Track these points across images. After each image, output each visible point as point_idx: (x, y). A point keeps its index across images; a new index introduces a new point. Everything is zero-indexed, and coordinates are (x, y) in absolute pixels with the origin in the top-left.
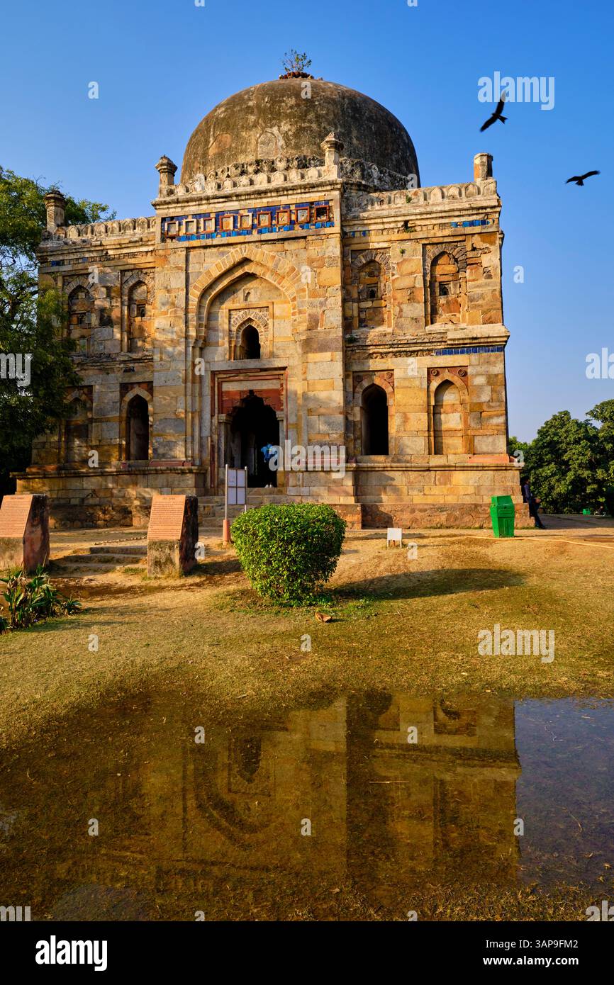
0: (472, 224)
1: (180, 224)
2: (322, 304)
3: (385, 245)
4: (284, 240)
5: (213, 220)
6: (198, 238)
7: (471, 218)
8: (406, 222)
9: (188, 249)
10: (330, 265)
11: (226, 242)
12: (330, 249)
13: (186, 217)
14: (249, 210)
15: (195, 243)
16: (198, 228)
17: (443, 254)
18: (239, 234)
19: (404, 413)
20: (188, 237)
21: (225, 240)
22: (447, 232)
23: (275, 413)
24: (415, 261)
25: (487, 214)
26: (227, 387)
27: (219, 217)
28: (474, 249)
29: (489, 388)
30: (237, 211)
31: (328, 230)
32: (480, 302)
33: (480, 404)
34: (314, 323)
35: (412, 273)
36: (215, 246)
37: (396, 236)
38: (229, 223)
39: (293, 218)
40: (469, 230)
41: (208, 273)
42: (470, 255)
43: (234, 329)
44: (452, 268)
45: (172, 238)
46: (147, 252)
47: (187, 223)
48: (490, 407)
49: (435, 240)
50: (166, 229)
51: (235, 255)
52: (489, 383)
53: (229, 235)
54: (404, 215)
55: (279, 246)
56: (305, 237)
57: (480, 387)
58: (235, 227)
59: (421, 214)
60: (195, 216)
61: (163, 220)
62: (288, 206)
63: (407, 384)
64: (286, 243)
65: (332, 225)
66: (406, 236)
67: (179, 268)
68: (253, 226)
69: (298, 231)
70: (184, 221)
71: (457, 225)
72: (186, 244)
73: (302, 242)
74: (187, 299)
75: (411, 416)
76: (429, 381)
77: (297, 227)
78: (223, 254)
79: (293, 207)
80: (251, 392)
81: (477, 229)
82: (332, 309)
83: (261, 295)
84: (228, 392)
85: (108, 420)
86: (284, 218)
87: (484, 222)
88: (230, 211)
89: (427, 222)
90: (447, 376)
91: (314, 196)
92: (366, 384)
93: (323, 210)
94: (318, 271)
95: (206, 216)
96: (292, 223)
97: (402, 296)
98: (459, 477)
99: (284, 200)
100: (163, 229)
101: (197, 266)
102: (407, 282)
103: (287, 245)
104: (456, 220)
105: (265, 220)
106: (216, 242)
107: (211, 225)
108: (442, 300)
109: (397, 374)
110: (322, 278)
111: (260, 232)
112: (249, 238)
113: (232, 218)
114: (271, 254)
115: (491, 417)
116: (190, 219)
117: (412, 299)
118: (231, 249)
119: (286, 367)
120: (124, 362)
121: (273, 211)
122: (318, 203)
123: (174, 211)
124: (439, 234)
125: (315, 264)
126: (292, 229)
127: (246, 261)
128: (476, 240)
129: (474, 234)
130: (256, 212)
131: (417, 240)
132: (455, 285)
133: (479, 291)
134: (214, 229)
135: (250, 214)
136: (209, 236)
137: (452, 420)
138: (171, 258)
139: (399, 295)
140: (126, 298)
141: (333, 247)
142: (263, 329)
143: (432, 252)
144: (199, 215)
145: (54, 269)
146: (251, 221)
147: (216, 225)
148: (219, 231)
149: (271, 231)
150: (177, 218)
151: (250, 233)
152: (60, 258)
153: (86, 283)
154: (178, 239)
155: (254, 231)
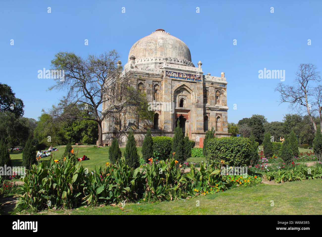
0: (222, 86)
1: (170, 73)
2: (199, 98)
3: (208, 87)
5: (178, 74)
6: (174, 77)
9: (172, 80)
10: (201, 90)
11: (180, 80)
12: (201, 86)
13: (172, 72)
14: (185, 74)
15: (174, 79)
16: (174, 75)
17: (218, 91)
18: (183, 79)
19: (212, 122)
20: (172, 77)
21: (180, 79)
22: (219, 87)
24: (214, 91)
29: (225, 119)
30: (182, 73)
31: (200, 82)
32: (224, 101)
34: (198, 102)
35: (213, 94)
37: (210, 85)
40: (222, 87)
41: (176, 86)
42: (222, 92)
43: (180, 100)
44: (219, 94)
45: (168, 76)
46: (159, 77)
47: (172, 74)
48: (225, 122)
50: (167, 74)
51: (182, 83)
52: (225, 118)
53: (181, 78)
54: (212, 82)
56: (196, 83)
58: (182, 77)
59: (215, 82)
60: (173, 72)
61: (166, 71)
62: (193, 75)
63: (212, 116)
64: (192, 83)
66: (212, 86)
67: (170, 84)
68: (186, 78)
69: (195, 81)
70: (171, 73)
71: (220, 85)
72: (172, 78)
73: (195, 84)
74: (172, 91)
76: (216, 116)
77: (195, 80)
78: (179, 83)
79: (194, 75)
80: (182, 115)
81: (223, 87)
82: (201, 99)
83: (185, 93)
84: (177, 114)
86: (192, 77)
87: (224, 86)
88: (181, 73)
89: (216, 84)
90: (219, 115)
92: (205, 115)
94: (199, 90)
95: (176, 73)
96: (194, 79)
97: (212, 98)
99: (192, 74)
100: (166, 74)
101: (174, 84)
105: (188, 77)
106: (178, 79)
107: (177, 76)
108: (217, 100)
109: (210, 114)
110: (200, 92)
111: (187, 79)
113: (182, 75)
114: (189, 85)
115: (225, 124)
116: (172, 73)
117: (213, 99)
118: (181, 82)
119: (190, 110)
121: (190, 75)
122: (198, 76)
123: (168, 70)
124: (217, 87)
125: (198, 89)
127: (184, 85)
128: (223, 89)
129: (223, 88)
131: (214, 87)
132: (219, 97)
133: (224, 99)
134: (178, 76)
135: (186, 75)
136: (177, 78)
137: (219, 124)
138: (168, 81)
139: (211, 98)
140: (153, 88)
141: (202, 86)
142: (185, 101)
143: (216, 90)
144: (174, 72)
145: (135, 77)
146: (185, 76)
147: (178, 75)
148: (179, 77)
149: (190, 80)
150: (169, 72)
151: (185, 79)
152: (137, 74)
153: (143, 82)
154: (170, 77)
155: (186, 79)
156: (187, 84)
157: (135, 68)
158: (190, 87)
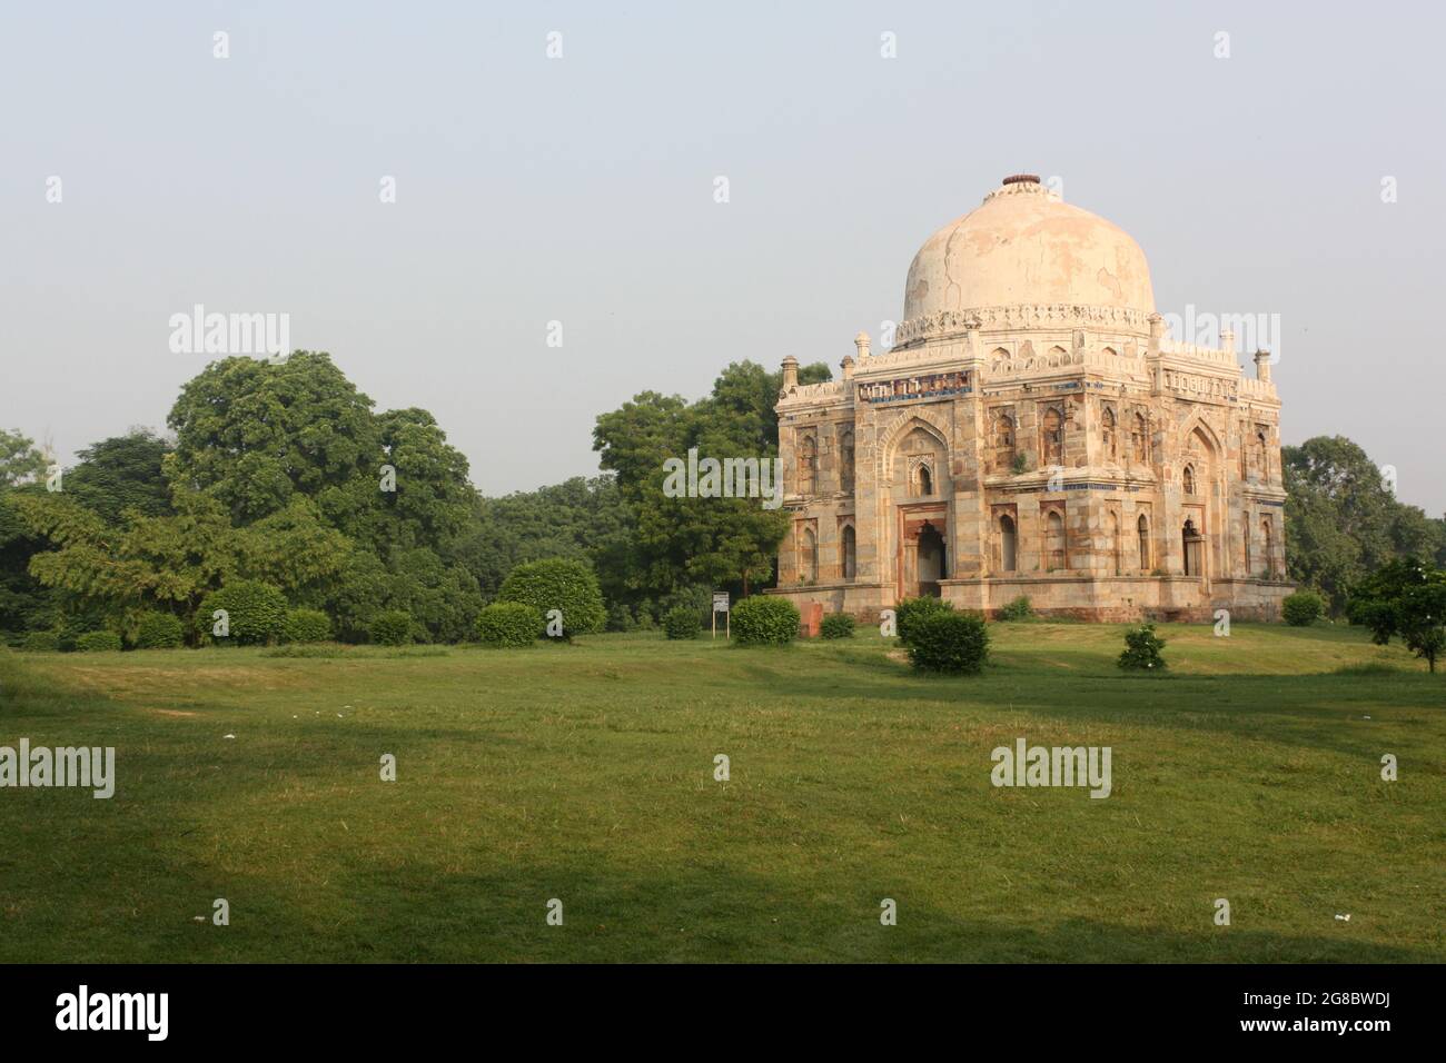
1: (871, 390)
2: (965, 453)
3: (1011, 403)
4: (939, 402)
5: (893, 386)
6: (883, 400)
7: (1066, 382)
8: (1025, 385)
9: (877, 410)
10: (969, 423)
11: (901, 405)
12: (970, 409)
13: (874, 384)
14: (916, 379)
15: (881, 405)
16: (883, 393)
17: (1050, 409)
18: (909, 397)
19: (1026, 539)
20: (876, 401)
21: (902, 402)
22: (1052, 393)
23: (941, 537)
24: (1031, 416)
25: (1078, 379)
26: (910, 517)
27: (897, 382)
28: (1071, 406)
29: (1080, 517)
30: (908, 380)
32: (1072, 449)
33: (1073, 530)
34: (959, 468)
35: (1029, 426)
36: (892, 407)
37: (1017, 397)
38: (903, 389)
39: (944, 384)
40: (1066, 391)
41: (891, 429)
42: (1067, 411)
43: (913, 471)
44: (1056, 421)
45: (866, 400)
49: (1044, 400)
50: (861, 394)
51: (908, 414)
52: (1079, 514)
53: (904, 398)
54: (1024, 380)
55: (937, 406)
56: (953, 401)
57: (1074, 516)
58: (907, 392)
59: (1034, 379)
60: (879, 383)
61: (860, 385)
62: (941, 376)
63: (1026, 514)
65: (970, 391)
66: (1026, 396)
67: (872, 425)
68: (920, 391)
69: (948, 396)
70: (873, 388)
71: (1057, 387)
72: (876, 405)
75: (1029, 540)
76: (1042, 513)
77: (948, 392)
78: (901, 413)
79: (945, 377)
80: (926, 520)
81: (1072, 391)
82: (970, 457)
84: (909, 522)
85: (829, 546)
86: (939, 385)
87: (1075, 385)
88: (904, 380)
89: (1038, 385)
90: (1053, 508)
91: (960, 368)
92: (1000, 514)
93: (964, 377)
94: (962, 427)
95: (887, 383)
96: (945, 388)
97: (1023, 444)
98: (1056, 588)
99: (939, 371)
100: (859, 394)
101: (884, 423)
102: (1026, 434)
103: (942, 406)
104: (1056, 383)
105: (926, 387)
106: (896, 403)
107: (891, 392)
108: (1052, 447)
109: (1020, 506)
111: (923, 396)
112: (915, 401)
113: (905, 385)
114: (931, 413)
115: (1080, 540)
118: (906, 410)
119: (947, 502)
120: (839, 499)
121: (931, 379)
122: (960, 373)
123: (866, 380)
124: (1048, 394)
125: (960, 422)
126: (944, 393)
127: (915, 419)
128: (1070, 400)
130: (920, 380)
131: (1032, 399)
132: (1060, 434)
135: (917, 382)
136: (891, 399)
140: (839, 446)
142: (931, 470)
143: (1044, 408)
144: (883, 383)
145: (790, 422)
146: (918, 387)
147: (895, 390)
148: (897, 396)
149: (931, 395)
150: (869, 385)
151: (917, 397)
152: (793, 414)
153: (811, 433)
154: (870, 402)
155: (920, 396)
156: (925, 413)
157: (790, 396)
158: (936, 422)
